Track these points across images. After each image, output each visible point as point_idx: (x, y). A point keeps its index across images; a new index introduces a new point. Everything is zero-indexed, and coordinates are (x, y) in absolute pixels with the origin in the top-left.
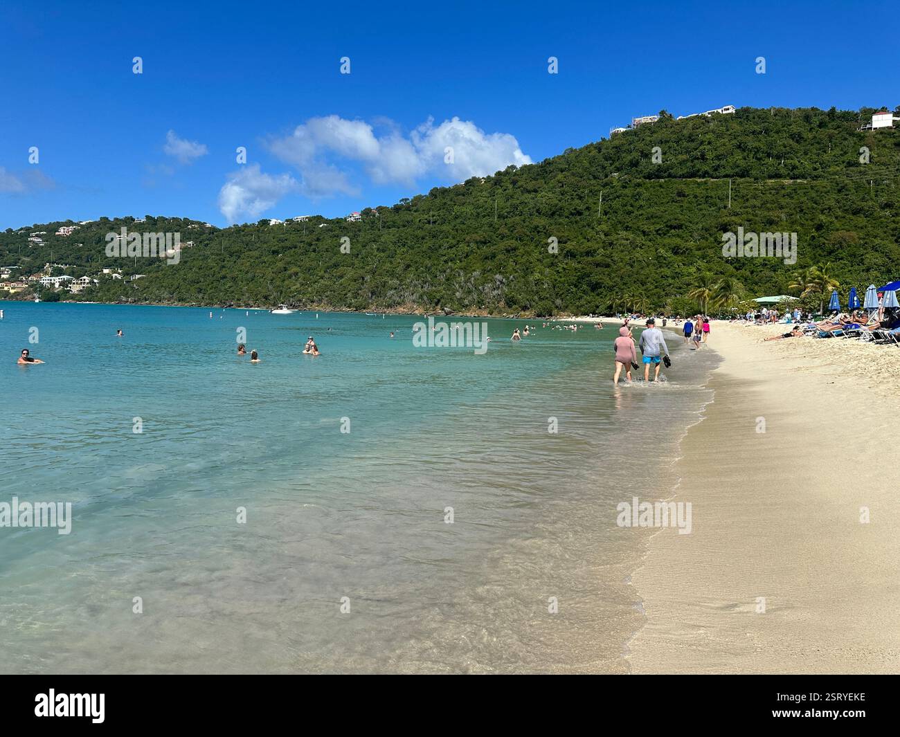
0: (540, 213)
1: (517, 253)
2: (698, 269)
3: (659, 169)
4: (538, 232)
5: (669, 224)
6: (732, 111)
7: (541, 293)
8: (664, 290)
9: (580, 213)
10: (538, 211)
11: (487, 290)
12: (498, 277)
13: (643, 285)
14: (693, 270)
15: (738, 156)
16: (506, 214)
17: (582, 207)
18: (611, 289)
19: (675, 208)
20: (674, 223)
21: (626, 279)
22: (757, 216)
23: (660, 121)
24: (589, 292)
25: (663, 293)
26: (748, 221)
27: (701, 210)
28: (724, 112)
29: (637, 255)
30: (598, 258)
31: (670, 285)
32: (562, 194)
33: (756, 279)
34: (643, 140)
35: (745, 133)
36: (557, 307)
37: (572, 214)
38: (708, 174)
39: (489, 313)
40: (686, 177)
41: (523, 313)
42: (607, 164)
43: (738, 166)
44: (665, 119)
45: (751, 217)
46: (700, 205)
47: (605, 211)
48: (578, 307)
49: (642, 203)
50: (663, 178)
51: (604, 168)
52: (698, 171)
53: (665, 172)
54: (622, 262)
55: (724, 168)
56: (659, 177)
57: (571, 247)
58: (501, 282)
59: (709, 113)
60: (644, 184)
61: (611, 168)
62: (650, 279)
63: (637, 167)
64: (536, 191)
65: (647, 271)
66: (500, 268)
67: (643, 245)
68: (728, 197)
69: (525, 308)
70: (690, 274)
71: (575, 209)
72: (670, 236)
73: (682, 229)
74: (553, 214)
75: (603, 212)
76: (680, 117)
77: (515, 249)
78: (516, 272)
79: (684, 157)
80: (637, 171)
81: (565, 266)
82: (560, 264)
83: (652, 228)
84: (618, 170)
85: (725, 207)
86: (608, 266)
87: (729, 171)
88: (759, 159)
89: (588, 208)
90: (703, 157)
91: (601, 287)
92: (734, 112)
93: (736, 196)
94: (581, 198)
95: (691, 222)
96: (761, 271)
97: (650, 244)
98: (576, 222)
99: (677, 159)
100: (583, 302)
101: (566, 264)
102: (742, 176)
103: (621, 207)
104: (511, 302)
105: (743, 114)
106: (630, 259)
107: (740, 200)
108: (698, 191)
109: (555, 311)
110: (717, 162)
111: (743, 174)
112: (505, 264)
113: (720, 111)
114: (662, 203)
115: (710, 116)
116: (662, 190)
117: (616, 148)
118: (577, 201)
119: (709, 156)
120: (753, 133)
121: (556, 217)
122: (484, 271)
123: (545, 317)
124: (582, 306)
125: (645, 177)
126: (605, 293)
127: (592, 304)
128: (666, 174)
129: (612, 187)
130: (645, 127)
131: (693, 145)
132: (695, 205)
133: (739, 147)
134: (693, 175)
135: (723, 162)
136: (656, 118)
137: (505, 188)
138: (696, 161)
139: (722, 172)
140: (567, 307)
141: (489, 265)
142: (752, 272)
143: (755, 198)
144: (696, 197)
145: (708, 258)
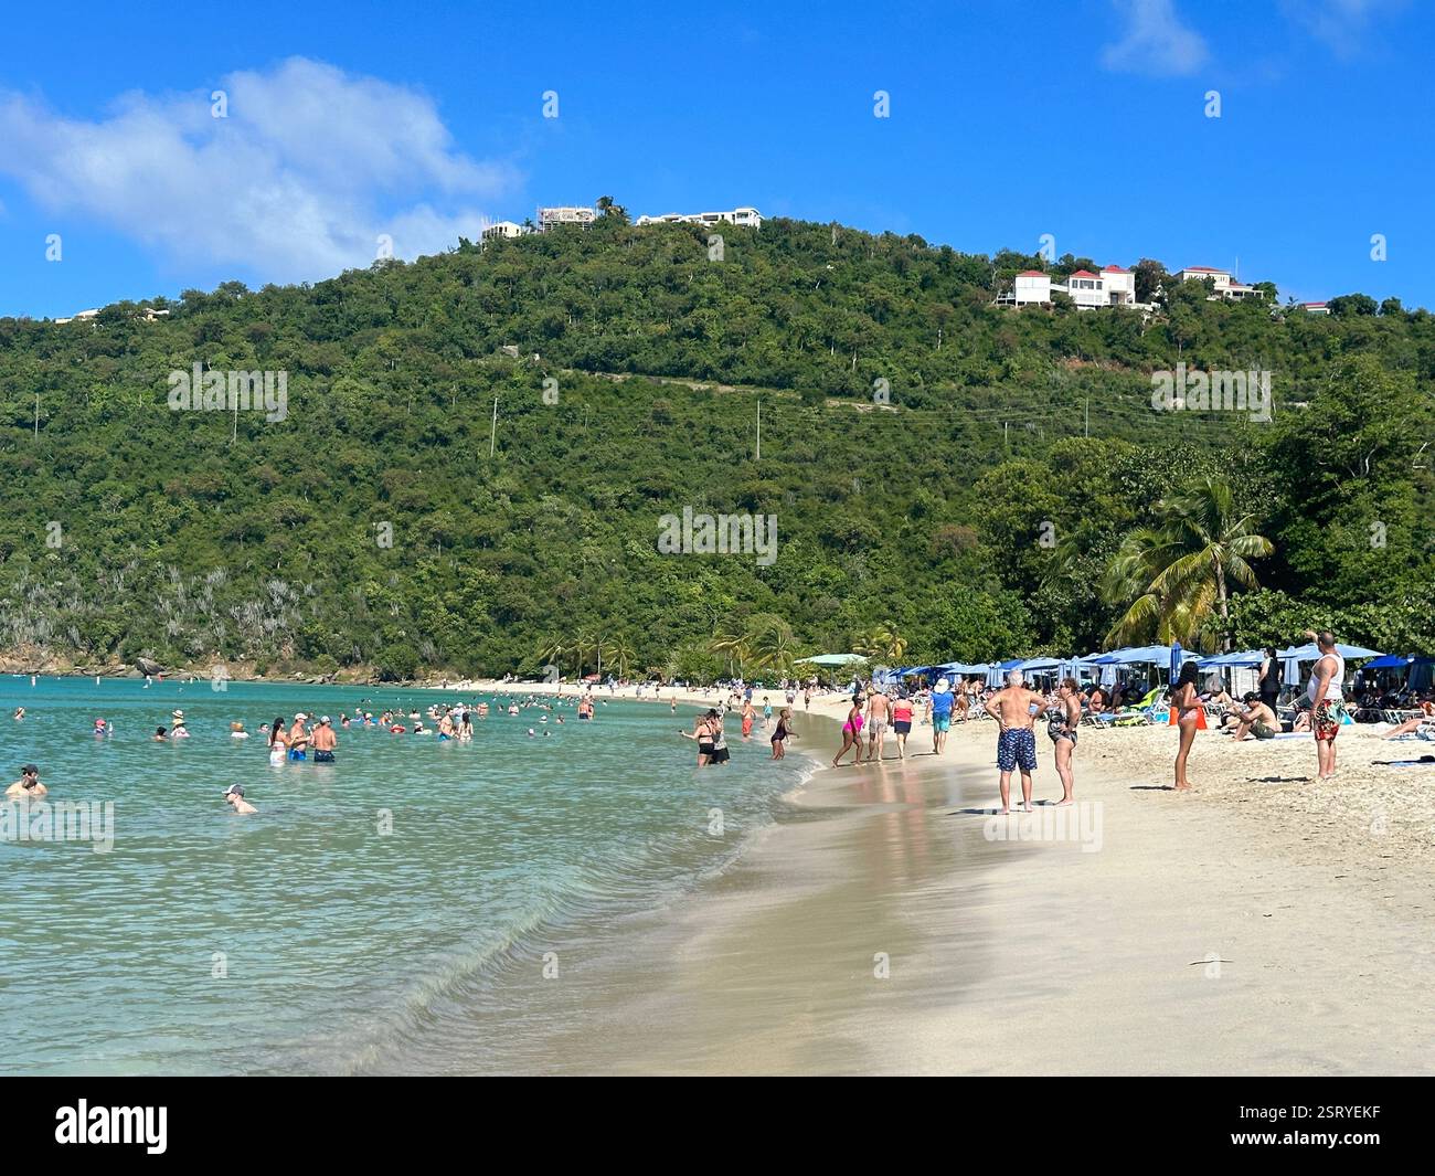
0: (345, 431)
1: (311, 527)
2: (707, 589)
3: (609, 351)
4: (353, 480)
5: (646, 485)
6: (753, 221)
7: (386, 629)
8: (646, 628)
9: (445, 442)
10: (339, 424)
11: (250, 618)
12: (279, 586)
13: (605, 618)
14: (697, 589)
15: (771, 339)
16: (257, 424)
17: (446, 427)
18: (540, 622)
19: (649, 447)
20: (651, 484)
21: (571, 603)
22: (809, 481)
23: (600, 223)
24: (493, 627)
25: (645, 635)
26: (791, 489)
27: (704, 458)
28: (739, 221)
29: (587, 551)
30: (507, 554)
31: (657, 618)
32: (395, 387)
33: (810, 611)
34: (568, 271)
35: (785, 285)
36: (424, 659)
37: (425, 440)
38: (712, 372)
39: (258, 671)
40: (666, 375)
41: (343, 671)
42: (490, 320)
43: (769, 364)
44: (612, 219)
45: (798, 483)
46: (700, 444)
47: (502, 442)
48: (472, 660)
49: (583, 430)
50: (618, 371)
51: (485, 331)
52: (692, 364)
53: (622, 359)
54: (556, 564)
55: (743, 363)
56: (607, 368)
57: (444, 525)
58: (286, 600)
59: (706, 218)
60: (581, 382)
61: (501, 331)
62: (616, 605)
63: (559, 337)
64: (325, 371)
65: (608, 587)
66: (275, 565)
67: (595, 528)
68: (753, 432)
69: (347, 661)
70: (691, 599)
71: (433, 430)
72: (646, 513)
73: (668, 497)
74: (379, 436)
75: (498, 443)
76: (643, 219)
77: (304, 520)
78: (318, 576)
79: (663, 328)
80: (560, 347)
81: (435, 569)
82: (421, 562)
83: (610, 492)
84: (517, 338)
85: (749, 455)
86: (529, 572)
87: (752, 371)
88: (811, 350)
89: (462, 430)
90: (699, 333)
91: (518, 619)
92: (758, 225)
93: (768, 431)
94: (439, 401)
95: (684, 484)
96: (818, 597)
97: (610, 527)
98: (442, 462)
99: (645, 331)
100: (481, 649)
101: (436, 562)
102: (780, 386)
103: (536, 436)
104: (310, 648)
105: (776, 235)
106: (573, 559)
107: (776, 441)
108: (695, 413)
109: (420, 670)
110: (729, 350)
111: (783, 382)
112: (287, 555)
113: (728, 216)
114: (624, 434)
115: (707, 224)
116: (620, 402)
117: (506, 280)
118: (436, 411)
119: (714, 331)
120: (798, 283)
121: (385, 443)
122: (235, 573)
123: (398, 680)
124: (481, 658)
125: (580, 366)
126: (528, 631)
127: (505, 654)
128: (624, 363)
129: (513, 384)
130: (566, 231)
131: (678, 300)
132: (690, 444)
133: (771, 316)
134: (679, 372)
135: (741, 350)
136: (592, 214)
137: (236, 350)
138: (686, 341)
139: (740, 371)
140: (446, 660)
141: (248, 556)
142: (802, 598)
143: (803, 438)
144: (690, 425)
145: (723, 567)
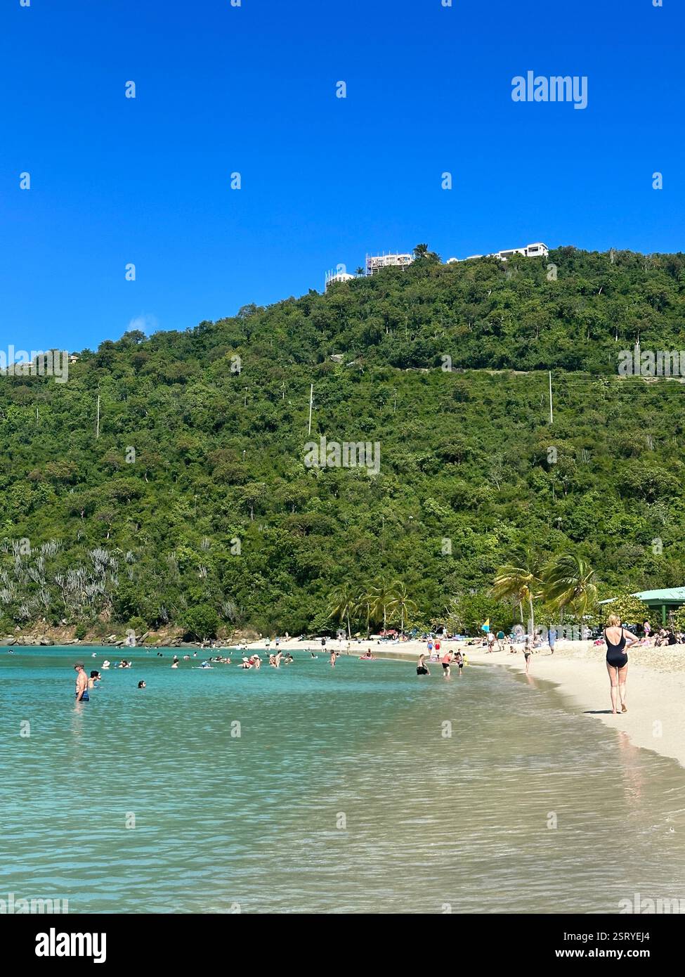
0: (191, 425)
1: (144, 503)
3: (418, 350)
4: (188, 461)
5: (442, 450)
6: (543, 252)
8: (441, 582)
9: (272, 427)
10: (186, 420)
12: (101, 554)
15: (559, 332)
16: (120, 423)
17: (275, 415)
18: (337, 579)
19: (450, 420)
20: (450, 449)
22: (601, 440)
23: (417, 264)
24: (293, 586)
25: (440, 587)
26: (585, 448)
27: (500, 427)
28: (530, 254)
29: (386, 510)
30: (310, 516)
32: (237, 390)
33: (613, 558)
34: (388, 295)
35: (569, 291)
37: (256, 428)
38: (508, 361)
40: (468, 367)
42: (321, 336)
43: (560, 350)
44: (426, 261)
45: (591, 442)
46: (496, 417)
47: (320, 425)
49: (391, 411)
50: (425, 365)
51: (316, 343)
52: (490, 356)
53: (430, 356)
54: (356, 523)
55: (536, 351)
56: (417, 364)
57: (255, 493)
59: (502, 255)
60: (393, 375)
61: (329, 344)
63: (377, 344)
64: (182, 381)
65: (406, 541)
67: (395, 490)
68: (546, 405)
71: (263, 418)
72: (445, 476)
73: (467, 461)
74: (218, 427)
75: (316, 426)
76: (451, 259)
79: (466, 328)
80: (378, 351)
82: (231, 527)
83: (411, 457)
84: (342, 348)
85: (544, 423)
86: (330, 531)
87: (546, 358)
88: (595, 338)
89: (287, 418)
90: (497, 331)
91: (316, 576)
92: (546, 254)
93: (560, 402)
94: (272, 398)
95: (482, 448)
96: (619, 544)
97: (410, 489)
98: (266, 443)
99: (450, 333)
100: (279, 606)
102: (570, 368)
103: (349, 418)
104: (124, 612)
105: (562, 258)
107: (569, 411)
108: (492, 392)
110: (523, 341)
111: (573, 364)
112: (115, 527)
113: (521, 251)
114: (428, 413)
115: (504, 259)
116: (426, 387)
118: (264, 403)
119: (509, 328)
120: (583, 291)
121: (224, 432)
123: (200, 640)
125: (394, 364)
126: (324, 588)
128: (430, 360)
129: (332, 380)
130: (389, 272)
131: (478, 308)
132: (489, 417)
133: (560, 315)
134: (480, 363)
135: (534, 341)
138: (485, 338)
139: (533, 359)
141: (81, 528)
143: (594, 407)
144: (488, 402)
